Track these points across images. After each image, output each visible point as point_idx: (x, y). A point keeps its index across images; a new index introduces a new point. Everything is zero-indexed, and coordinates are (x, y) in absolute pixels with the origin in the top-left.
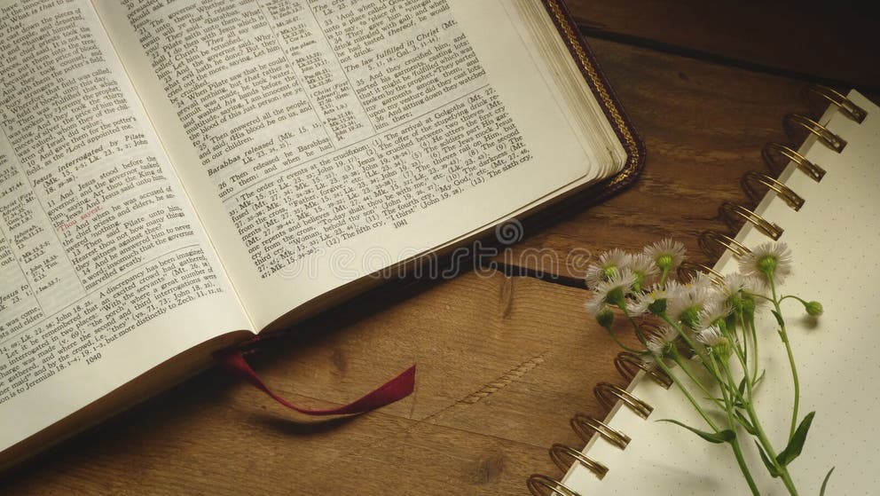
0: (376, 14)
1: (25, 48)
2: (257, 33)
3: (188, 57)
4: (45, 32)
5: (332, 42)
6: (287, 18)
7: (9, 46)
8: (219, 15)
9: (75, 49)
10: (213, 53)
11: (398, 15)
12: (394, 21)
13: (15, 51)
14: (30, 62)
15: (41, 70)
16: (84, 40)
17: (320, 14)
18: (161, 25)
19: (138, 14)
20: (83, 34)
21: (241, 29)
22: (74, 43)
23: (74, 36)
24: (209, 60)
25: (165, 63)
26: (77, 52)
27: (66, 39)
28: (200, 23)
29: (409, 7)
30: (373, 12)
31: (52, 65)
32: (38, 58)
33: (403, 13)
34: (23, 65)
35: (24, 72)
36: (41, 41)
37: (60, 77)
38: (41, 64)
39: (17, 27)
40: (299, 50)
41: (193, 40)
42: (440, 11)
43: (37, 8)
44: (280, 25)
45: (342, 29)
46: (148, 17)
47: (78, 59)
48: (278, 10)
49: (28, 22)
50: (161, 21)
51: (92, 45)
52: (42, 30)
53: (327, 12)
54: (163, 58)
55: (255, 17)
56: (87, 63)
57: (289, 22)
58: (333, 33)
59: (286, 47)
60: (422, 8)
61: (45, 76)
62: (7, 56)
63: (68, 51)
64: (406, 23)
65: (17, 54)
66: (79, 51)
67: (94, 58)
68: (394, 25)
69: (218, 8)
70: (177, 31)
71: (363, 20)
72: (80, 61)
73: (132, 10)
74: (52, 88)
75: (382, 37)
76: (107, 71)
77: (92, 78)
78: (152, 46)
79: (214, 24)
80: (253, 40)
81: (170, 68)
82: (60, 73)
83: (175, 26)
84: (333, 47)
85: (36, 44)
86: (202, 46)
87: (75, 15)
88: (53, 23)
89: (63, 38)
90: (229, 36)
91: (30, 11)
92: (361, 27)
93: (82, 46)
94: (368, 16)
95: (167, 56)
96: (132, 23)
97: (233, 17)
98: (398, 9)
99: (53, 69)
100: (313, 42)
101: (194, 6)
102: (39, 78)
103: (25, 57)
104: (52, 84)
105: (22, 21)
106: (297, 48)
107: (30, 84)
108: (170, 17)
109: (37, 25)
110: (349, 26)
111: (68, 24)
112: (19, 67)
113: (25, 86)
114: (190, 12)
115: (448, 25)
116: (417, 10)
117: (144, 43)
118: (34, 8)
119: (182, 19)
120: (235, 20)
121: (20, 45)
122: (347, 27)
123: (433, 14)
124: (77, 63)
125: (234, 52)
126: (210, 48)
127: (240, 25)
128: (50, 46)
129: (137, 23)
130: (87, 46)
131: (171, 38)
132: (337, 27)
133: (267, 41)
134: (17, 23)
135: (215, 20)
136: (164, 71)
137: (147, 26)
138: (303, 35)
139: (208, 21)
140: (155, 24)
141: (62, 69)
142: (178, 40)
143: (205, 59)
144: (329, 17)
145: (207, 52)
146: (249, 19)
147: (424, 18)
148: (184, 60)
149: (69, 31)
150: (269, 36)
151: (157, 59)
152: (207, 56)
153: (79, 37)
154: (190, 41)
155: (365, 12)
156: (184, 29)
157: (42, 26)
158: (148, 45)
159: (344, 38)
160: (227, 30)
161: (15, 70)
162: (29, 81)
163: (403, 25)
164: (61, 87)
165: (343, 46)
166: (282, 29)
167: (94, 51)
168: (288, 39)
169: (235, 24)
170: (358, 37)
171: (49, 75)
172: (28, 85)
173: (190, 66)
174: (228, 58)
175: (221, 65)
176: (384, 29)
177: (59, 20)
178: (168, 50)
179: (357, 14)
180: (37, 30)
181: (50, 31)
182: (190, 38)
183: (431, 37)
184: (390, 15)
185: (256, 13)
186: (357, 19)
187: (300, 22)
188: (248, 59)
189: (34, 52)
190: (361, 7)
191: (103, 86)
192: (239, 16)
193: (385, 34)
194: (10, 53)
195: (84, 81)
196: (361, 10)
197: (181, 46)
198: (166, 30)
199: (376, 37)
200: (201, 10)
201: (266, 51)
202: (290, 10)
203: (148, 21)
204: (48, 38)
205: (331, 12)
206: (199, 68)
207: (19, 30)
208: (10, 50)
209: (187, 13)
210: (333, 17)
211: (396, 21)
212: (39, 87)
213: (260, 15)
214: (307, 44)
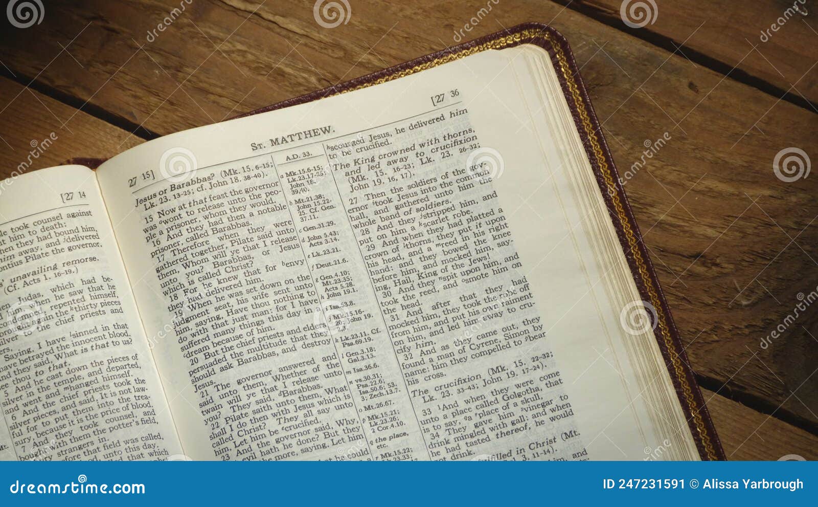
0: (486, 409)
1: (67, 393)
2: (339, 415)
3: (253, 435)
4: (93, 378)
5: (428, 436)
6: (377, 400)
7: (48, 388)
8: (297, 387)
9: (124, 405)
10: (283, 434)
11: (512, 414)
12: (505, 421)
13: (54, 395)
14: (69, 412)
15: (81, 424)
16: (137, 394)
17: (419, 400)
18: (227, 390)
19: (202, 373)
20: (137, 386)
21: (321, 407)
22: (125, 396)
23: (126, 387)
24: (277, 442)
25: (224, 437)
26: (127, 408)
27: (117, 390)
28: (273, 394)
29: (526, 406)
30: (482, 406)
31: (95, 420)
32: (80, 408)
33: (518, 412)
34: (62, 414)
35: (61, 423)
36: (87, 389)
37: (101, 436)
38: (82, 416)
39: (61, 366)
40: (387, 442)
41: (262, 414)
42: (561, 416)
43: (88, 346)
44: (368, 408)
45: (442, 422)
46: (213, 378)
47: (128, 416)
48: (368, 389)
49: (74, 362)
50: (228, 385)
51: (146, 402)
52: (90, 375)
53: (427, 398)
54: (223, 432)
55: (341, 395)
56: (137, 423)
57: (380, 405)
58: (429, 426)
59: (371, 435)
60: (541, 410)
61: (85, 432)
62: (44, 400)
63: (117, 405)
64: (518, 426)
65: (56, 399)
66: (130, 407)
67: (146, 418)
68: (505, 425)
69: (297, 379)
70: (244, 401)
71: (468, 414)
72: (129, 420)
73: (196, 366)
74: (91, 448)
75: (488, 439)
76: (158, 437)
77: (140, 443)
78: (212, 414)
79: (289, 398)
80: (333, 424)
81: (230, 445)
82: (103, 431)
83: (243, 394)
84: (428, 443)
85: (81, 391)
86: (272, 424)
87: (132, 362)
88: (104, 368)
89: (113, 389)
90: (305, 416)
91: (78, 348)
92: (465, 423)
93: (133, 400)
94: (475, 411)
95: (228, 429)
96: (193, 382)
97: (313, 392)
98: (511, 406)
99: (96, 425)
100: (404, 434)
101: (269, 372)
102: (77, 433)
103: (65, 404)
104: (92, 443)
105: (69, 360)
106: (385, 439)
107: (67, 439)
108: (239, 383)
109: (85, 367)
110: (450, 419)
111: (121, 372)
112: (57, 416)
113: (60, 441)
114: (263, 379)
115: (569, 435)
116: (535, 412)
117: (204, 408)
118: (85, 346)
119: (253, 386)
120: (316, 396)
121: (61, 388)
122: (447, 421)
123: (552, 419)
124: (125, 421)
125: (308, 436)
126: (281, 427)
127: (321, 403)
128: (97, 396)
129: (199, 383)
130: (141, 402)
131: (236, 408)
132: (437, 419)
133: (350, 427)
134: (61, 361)
135: (292, 393)
136: (222, 447)
137: (210, 389)
138: (395, 424)
139: (283, 394)
140: (220, 387)
141: (107, 426)
142: (244, 412)
143: (272, 439)
144: (428, 405)
145: (276, 432)
146: (332, 396)
147: (542, 423)
148: (247, 437)
149: (121, 380)
150: (353, 421)
151: (217, 431)
152: (275, 437)
153: (132, 390)
154: (258, 416)
155: (473, 405)
156: (253, 399)
157: (91, 370)
158: (208, 412)
159: (443, 435)
160: (304, 407)
161: (51, 419)
162: (65, 435)
163: (515, 427)
164: (102, 449)
165: (440, 444)
166: (370, 413)
167: (146, 409)
168: (375, 428)
169: (315, 401)
170: (459, 434)
171: (90, 431)
172: (64, 439)
173: (254, 446)
174: (300, 443)
175: (290, 450)
176: (492, 429)
177: (112, 365)
178: (230, 422)
179: (462, 406)
180: (83, 373)
181: (99, 377)
182: (258, 411)
183: (546, 447)
184: (501, 412)
185: (342, 390)
186: (462, 412)
187: (394, 407)
188: (324, 446)
189: (77, 400)
190: (469, 398)
191: (151, 455)
192: (320, 392)
193: (492, 435)
194: (48, 397)
195: (131, 445)
196: (467, 402)
197: (246, 420)
198: (230, 398)
199: (481, 437)
200: (276, 379)
201: (346, 439)
202: (384, 391)
203: (212, 382)
204: (95, 386)
205: (431, 399)
206: (264, 449)
207: (63, 370)
208: (48, 392)
209: (260, 380)
210: (433, 406)
211: (508, 421)
212: (76, 444)
213: (347, 393)
214: (398, 436)
